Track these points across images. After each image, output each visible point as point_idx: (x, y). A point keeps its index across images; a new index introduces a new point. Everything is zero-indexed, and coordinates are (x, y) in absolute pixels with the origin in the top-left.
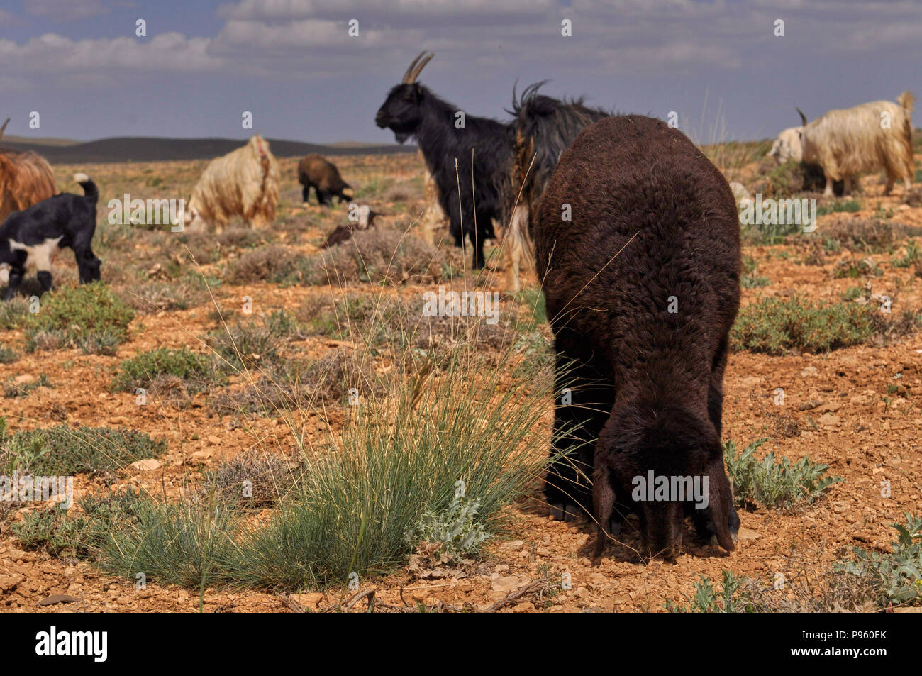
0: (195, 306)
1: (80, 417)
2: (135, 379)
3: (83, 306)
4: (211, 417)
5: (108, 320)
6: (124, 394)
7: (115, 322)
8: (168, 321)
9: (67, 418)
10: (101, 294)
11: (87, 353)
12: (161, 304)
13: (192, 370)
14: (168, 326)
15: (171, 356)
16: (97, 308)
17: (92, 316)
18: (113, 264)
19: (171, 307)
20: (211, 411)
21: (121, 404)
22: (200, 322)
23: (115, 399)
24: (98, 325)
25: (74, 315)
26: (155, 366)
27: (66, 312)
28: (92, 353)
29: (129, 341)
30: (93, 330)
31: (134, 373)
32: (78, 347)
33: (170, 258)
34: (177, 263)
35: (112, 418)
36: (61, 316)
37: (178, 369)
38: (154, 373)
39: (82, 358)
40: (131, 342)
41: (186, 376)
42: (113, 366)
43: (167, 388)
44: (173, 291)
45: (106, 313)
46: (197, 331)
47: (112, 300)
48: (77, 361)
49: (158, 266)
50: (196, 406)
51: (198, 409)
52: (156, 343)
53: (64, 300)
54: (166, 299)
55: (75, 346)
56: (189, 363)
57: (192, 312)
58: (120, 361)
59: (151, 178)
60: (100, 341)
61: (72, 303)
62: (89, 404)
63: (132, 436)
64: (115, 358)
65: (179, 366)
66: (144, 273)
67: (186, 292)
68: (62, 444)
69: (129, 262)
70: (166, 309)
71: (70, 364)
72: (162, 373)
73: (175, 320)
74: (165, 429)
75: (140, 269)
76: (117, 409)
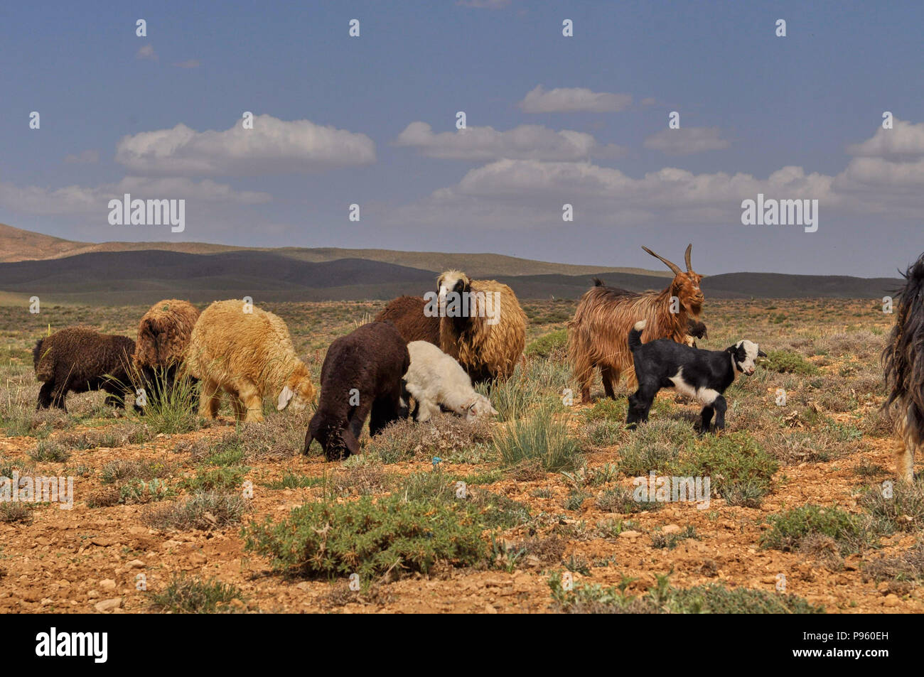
0: (836, 458)
1: (731, 574)
2: (784, 536)
3: (727, 455)
4: (866, 582)
5: (752, 471)
6: (773, 551)
7: (760, 474)
8: (811, 473)
9: (718, 575)
10: (746, 444)
11: (731, 504)
12: (802, 454)
13: (844, 531)
14: (810, 479)
15: (823, 515)
16: (742, 458)
17: (736, 466)
18: (750, 409)
19: (812, 458)
20: (866, 576)
21: (771, 562)
22: (844, 476)
23: (763, 556)
24: (742, 475)
25: (718, 464)
26: (805, 524)
27: (710, 461)
28: (736, 504)
29: (772, 493)
30: (736, 480)
31: (784, 530)
32: (722, 497)
33: (805, 404)
34: (815, 411)
35: (765, 578)
36: (704, 465)
37: (829, 529)
38: (804, 531)
39: (727, 509)
40: (774, 494)
41: (837, 537)
42: (759, 520)
43: (818, 548)
44: (814, 441)
45: (751, 464)
46: (841, 486)
47: (756, 450)
48: (722, 512)
49: (796, 413)
50: (850, 569)
51: (852, 572)
52: (800, 497)
53: (708, 448)
54: (807, 449)
55: (719, 496)
56: (840, 522)
57: (834, 464)
58: (765, 514)
59: (774, 315)
60: (744, 493)
61: (717, 452)
62: (738, 560)
63: (791, 601)
64: (759, 511)
65: (830, 526)
66: (781, 419)
67: (827, 444)
68: (720, 605)
69: (764, 407)
70: (808, 460)
71: (715, 515)
72: (813, 532)
73: (817, 472)
74: (820, 593)
75: (777, 416)
76: (767, 567)
